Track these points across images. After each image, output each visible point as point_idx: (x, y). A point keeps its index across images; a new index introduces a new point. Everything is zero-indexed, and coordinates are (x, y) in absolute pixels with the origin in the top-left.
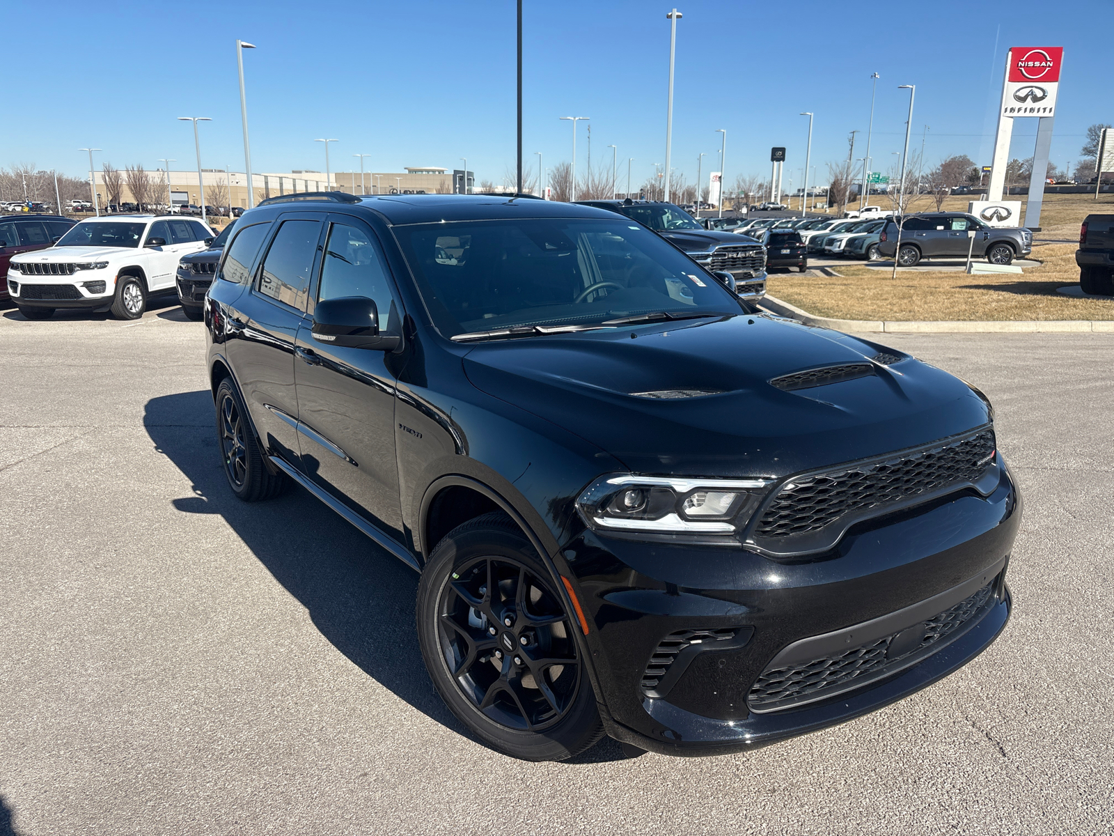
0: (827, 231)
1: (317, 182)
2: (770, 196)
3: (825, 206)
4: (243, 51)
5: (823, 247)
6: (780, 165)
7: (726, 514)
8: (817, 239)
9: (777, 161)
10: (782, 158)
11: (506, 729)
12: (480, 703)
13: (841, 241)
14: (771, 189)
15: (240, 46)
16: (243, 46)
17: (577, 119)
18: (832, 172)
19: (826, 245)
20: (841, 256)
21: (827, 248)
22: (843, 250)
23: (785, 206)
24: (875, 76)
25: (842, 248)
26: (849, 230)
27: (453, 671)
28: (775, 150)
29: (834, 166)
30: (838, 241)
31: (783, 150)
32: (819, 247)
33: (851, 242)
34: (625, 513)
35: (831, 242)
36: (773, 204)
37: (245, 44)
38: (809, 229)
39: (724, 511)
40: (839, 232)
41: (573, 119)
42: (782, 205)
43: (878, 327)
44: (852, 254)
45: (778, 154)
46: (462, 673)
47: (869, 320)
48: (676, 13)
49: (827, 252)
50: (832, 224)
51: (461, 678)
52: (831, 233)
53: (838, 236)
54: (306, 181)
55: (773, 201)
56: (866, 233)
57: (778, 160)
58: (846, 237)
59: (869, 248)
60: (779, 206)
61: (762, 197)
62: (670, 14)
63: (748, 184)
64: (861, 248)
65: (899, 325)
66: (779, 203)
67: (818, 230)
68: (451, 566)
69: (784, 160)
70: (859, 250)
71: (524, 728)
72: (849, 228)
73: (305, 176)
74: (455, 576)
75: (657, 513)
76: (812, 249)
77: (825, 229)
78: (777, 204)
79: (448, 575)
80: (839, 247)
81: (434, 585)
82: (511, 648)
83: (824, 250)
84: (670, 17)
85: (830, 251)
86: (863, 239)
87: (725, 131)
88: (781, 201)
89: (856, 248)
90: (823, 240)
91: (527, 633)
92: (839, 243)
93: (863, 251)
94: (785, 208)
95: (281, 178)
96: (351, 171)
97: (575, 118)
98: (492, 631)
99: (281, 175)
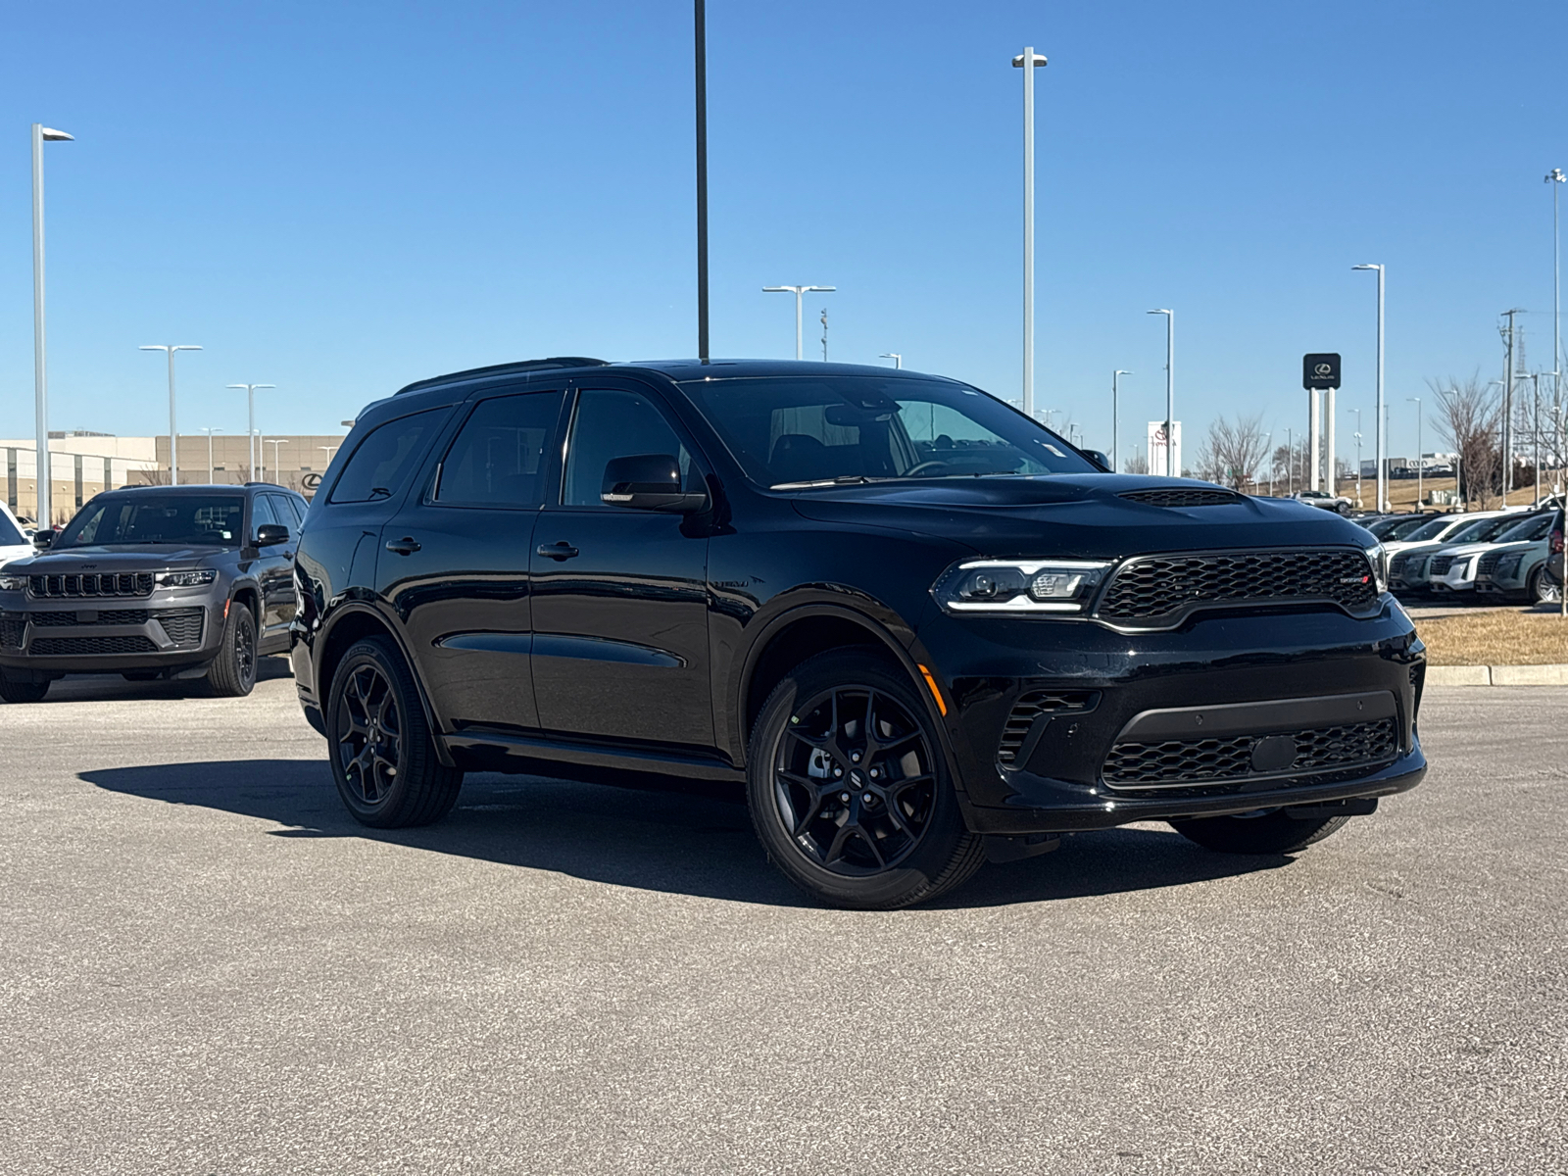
0: (1436, 541)
1: (107, 460)
2: (1309, 481)
3: (1454, 499)
4: (45, 146)
5: (1425, 579)
6: (1327, 397)
7: (1074, 595)
8: (1411, 560)
9: (1318, 388)
10: (1333, 381)
11: (856, 878)
12: (824, 859)
13: (1467, 560)
14: (1309, 458)
15: (40, 138)
16: (46, 138)
17: (804, 289)
18: (1445, 406)
19: (1433, 572)
20: (1470, 597)
21: (1435, 579)
22: (1475, 582)
23: (1349, 501)
24: (1554, 177)
25: (1472, 576)
26: (1486, 537)
27: (792, 829)
28: (1311, 361)
29: (1447, 388)
30: (1461, 562)
31: (1334, 360)
32: (1419, 579)
33: (1489, 562)
34: (977, 597)
35: (1445, 564)
36: (1317, 495)
37: (50, 132)
38: (1392, 539)
39: (1070, 595)
40: (1463, 541)
41: (794, 289)
42: (1341, 499)
43: (1479, 675)
44: (1495, 589)
45: (1322, 371)
46: (802, 833)
47: (1463, 665)
48: (1032, 56)
49: (1436, 590)
50: (1447, 524)
51: (801, 838)
52: (1445, 544)
53: (1460, 551)
54: (78, 458)
55: (1315, 487)
56: (1528, 542)
57: (1323, 385)
58: (1477, 551)
59: (1534, 573)
60: (1332, 501)
61: (1288, 481)
62: (1019, 58)
63: (1236, 440)
64: (1515, 576)
65: (1522, 672)
66: (1332, 494)
67: (1415, 539)
68: (789, 709)
69: (1336, 386)
70: (1510, 580)
71: (879, 871)
72: (1487, 533)
73: (73, 445)
74: (795, 720)
75: (1009, 595)
76: (1399, 585)
77: (1430, 536)
78: (1328, 496)
79: (786, 721)
80: (1464, 576)
81: (769, 734)
82: (859, 785)
83: (1430, 585)
84: (1020, 64)
85: (1442, 586)
86: (1519, 555)
87: (1172, 313)
88: (1337, 490)
89: (1504, 575)
90: (1425, 562)
91: (877, 765)
92: (1462, 567)
93: (1522, 583)
94: (1350, 506)
95: (12, 451)
96: (204, 431)
97: (799, 287)
98: (838, 772)
99: (12, 444)
